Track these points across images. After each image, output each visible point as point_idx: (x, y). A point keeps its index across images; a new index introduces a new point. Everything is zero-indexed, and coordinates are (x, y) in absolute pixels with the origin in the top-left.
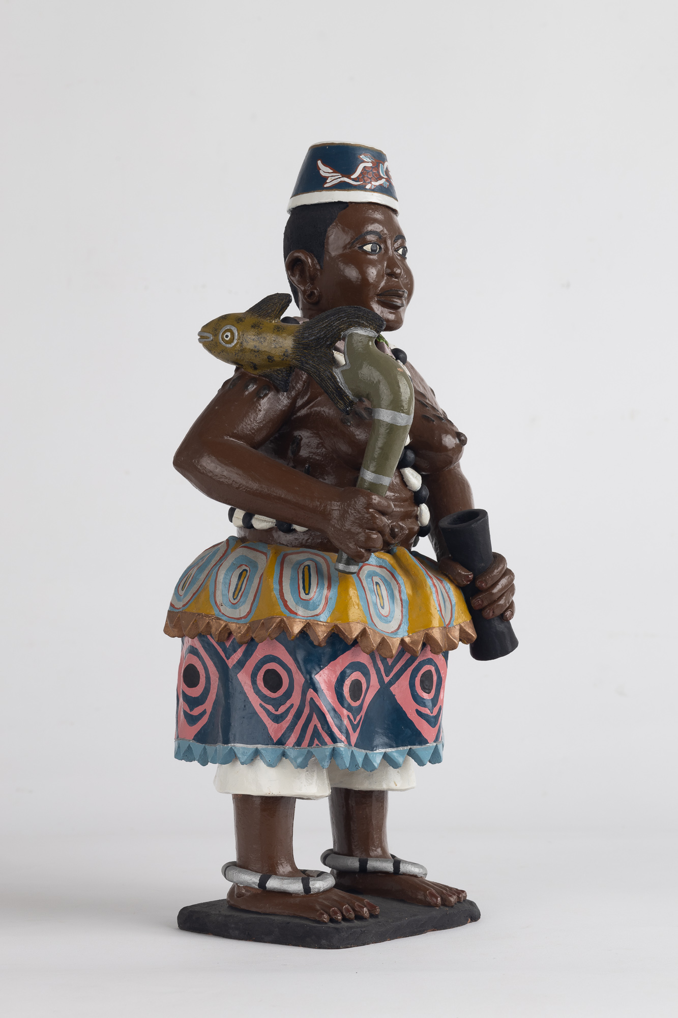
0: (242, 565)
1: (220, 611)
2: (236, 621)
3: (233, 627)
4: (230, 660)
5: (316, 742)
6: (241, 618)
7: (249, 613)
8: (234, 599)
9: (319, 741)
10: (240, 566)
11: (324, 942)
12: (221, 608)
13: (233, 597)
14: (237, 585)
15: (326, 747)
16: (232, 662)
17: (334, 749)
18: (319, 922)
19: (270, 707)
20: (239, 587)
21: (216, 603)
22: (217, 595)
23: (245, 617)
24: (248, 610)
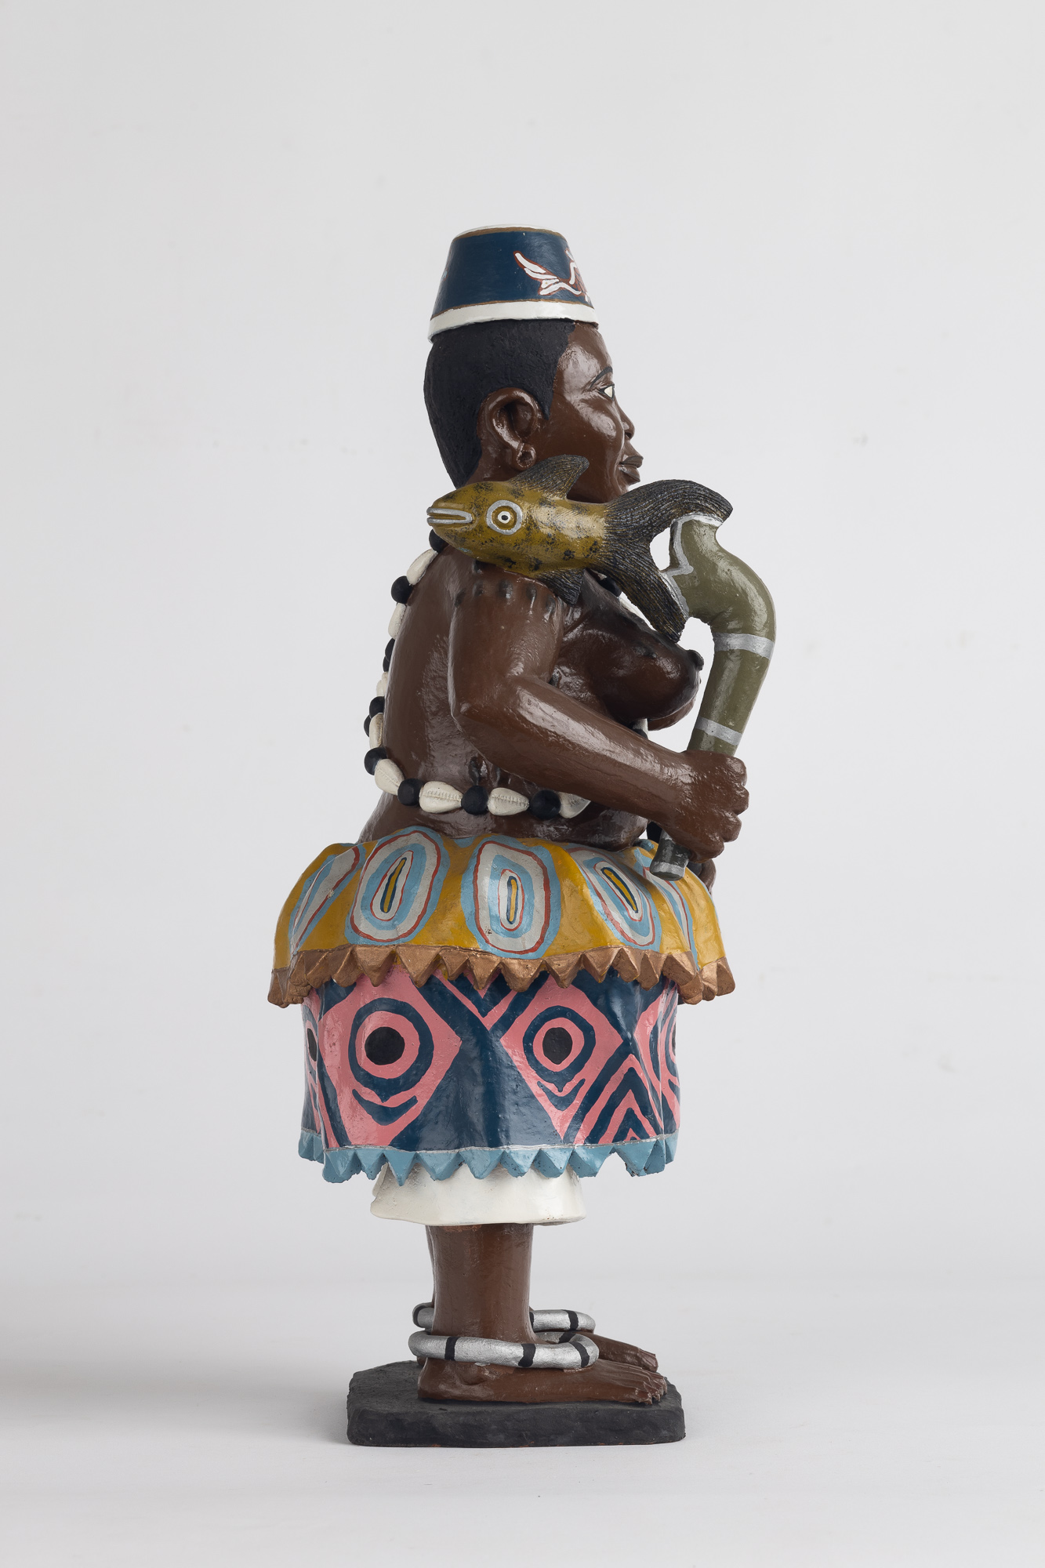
0: (504, 871)
1: (487, 942)
2: (518, 956)
3: (515, 965)
4: (488, 1016)
5: (631, 1133)
6: (526, 952)
7: (539, 943)
8: (511, 923)
9: (637, 1133)
10: (503, 873)
11: (665, 1433)
12: (489, 937)
13: (508, 919)
14: (509, 899)
15: (648, 1140)
16: (489, 1021)
17: (657, 1145)
18: (642, 1404)
19: (551, 1087)
20: (513, 903)
21: (480, 929)
22: (480, 916)
23: (533, 950)
24: (537, 938)
